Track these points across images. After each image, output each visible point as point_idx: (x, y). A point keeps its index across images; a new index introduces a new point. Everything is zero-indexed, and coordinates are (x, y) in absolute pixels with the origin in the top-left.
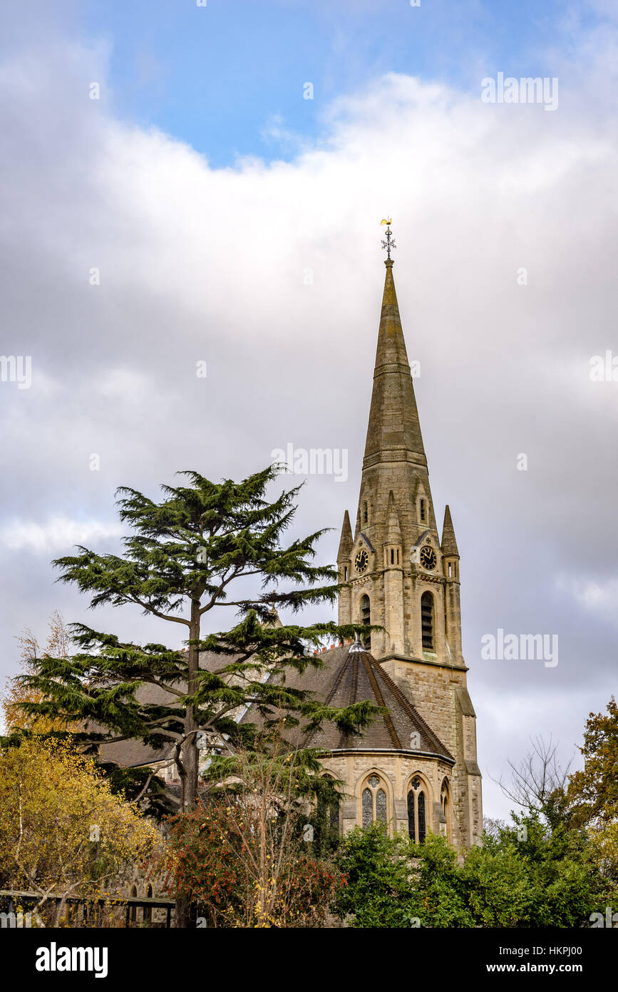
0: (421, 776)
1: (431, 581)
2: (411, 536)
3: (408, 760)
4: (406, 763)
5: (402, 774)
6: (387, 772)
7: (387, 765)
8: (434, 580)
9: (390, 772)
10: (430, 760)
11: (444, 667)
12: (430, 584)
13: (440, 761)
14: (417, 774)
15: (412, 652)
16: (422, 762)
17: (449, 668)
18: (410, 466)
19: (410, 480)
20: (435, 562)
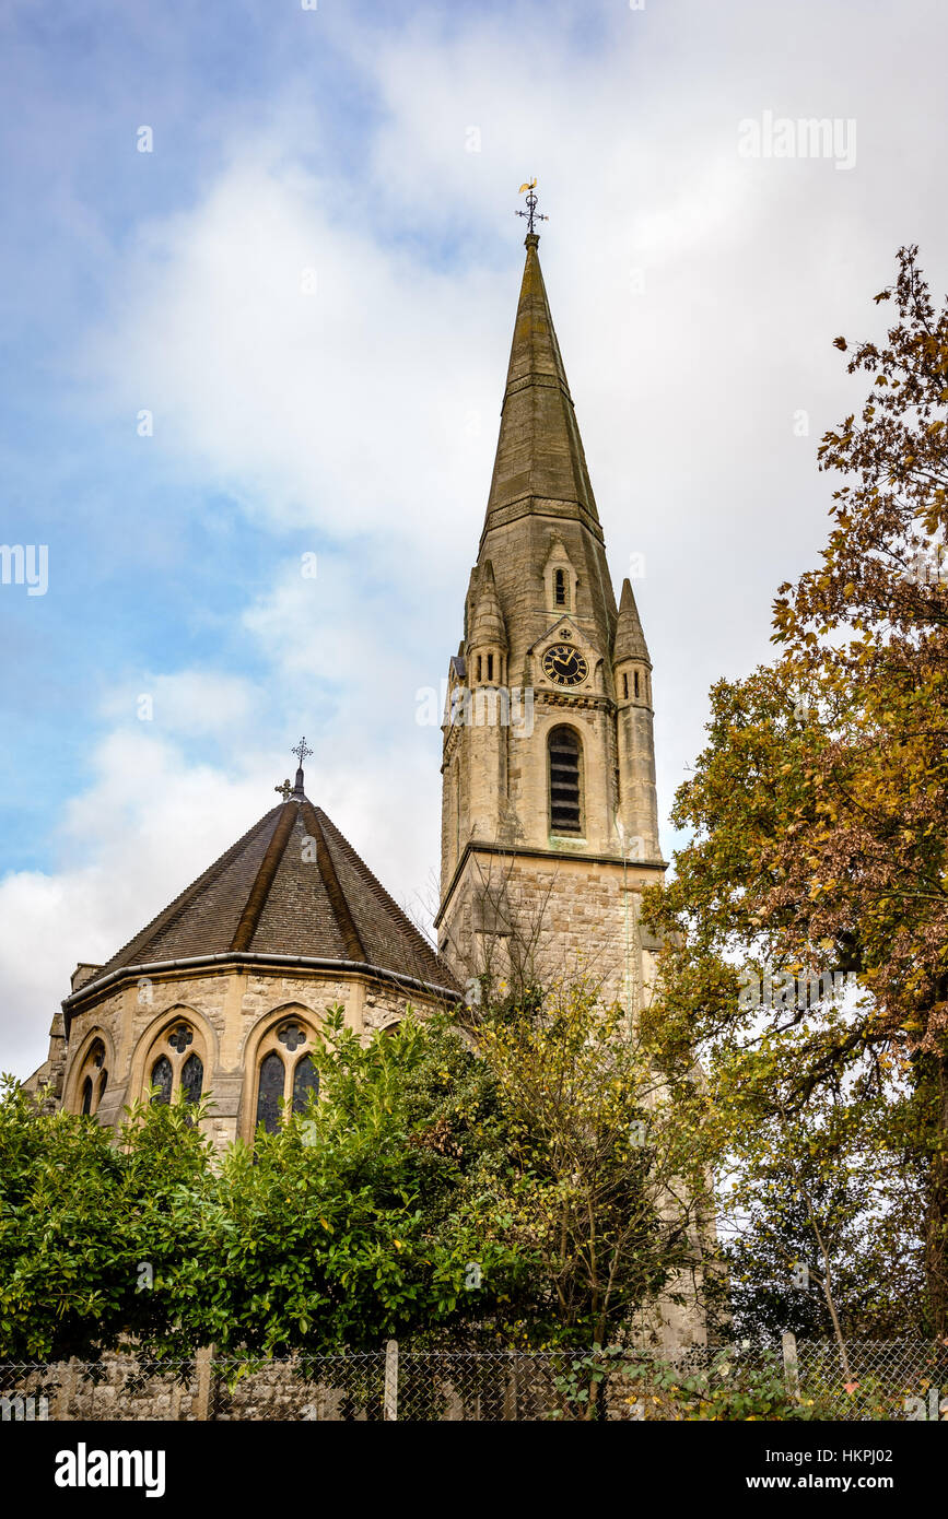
0: (305, 1015)
1: (572, 705)
2: (528, 631)
3: (268, 980)
4: (258, 987)
5: (244, 1013)
6: (206, 1011)
7: (208, 997)
8: (581, 703)
9: (214, 1010)
10: (337, 979)
11: (603, 862)
12: (571, 712)
13: (373, 982)
14: (293, 1010)
15: (521, 836)
16: (313, 983)
17: (617, 864)
18: (538, 522)
19: (535, 542)
20: (584, 672)
